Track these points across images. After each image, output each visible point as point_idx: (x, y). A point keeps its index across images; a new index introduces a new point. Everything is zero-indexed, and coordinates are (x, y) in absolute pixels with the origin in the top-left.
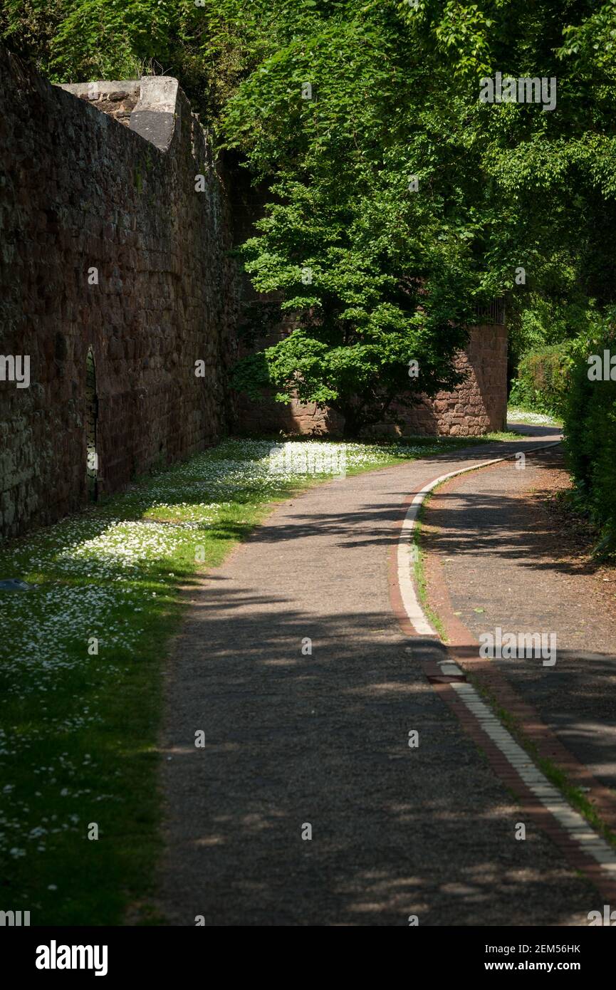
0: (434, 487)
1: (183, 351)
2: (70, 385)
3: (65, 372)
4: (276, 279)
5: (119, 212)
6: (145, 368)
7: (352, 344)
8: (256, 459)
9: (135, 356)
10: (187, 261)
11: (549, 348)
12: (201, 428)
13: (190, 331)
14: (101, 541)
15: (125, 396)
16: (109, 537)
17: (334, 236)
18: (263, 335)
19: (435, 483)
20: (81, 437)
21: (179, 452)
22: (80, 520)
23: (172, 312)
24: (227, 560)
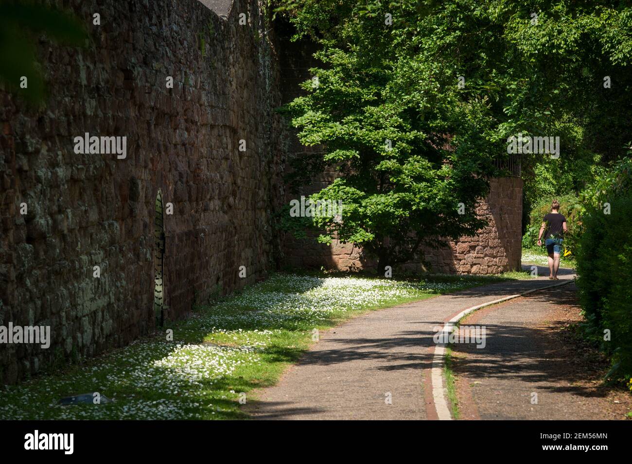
0: (461, 319)
1: (238, 196)
2: (142, 223)
3: (137, 212)
4: (320, 134)
5: (185, 72)
6: (205, 210)
7: (386, 192)
8: (301, 292)
9: (197, 199)
10: (243, 117)
11: (558, 199)
12: (252, 264)
13: (244, 178)
14: (168, 361)
15: (188, 234)
16: (175, 358)
17: (371, 96)
18: (308, 182)
19: (461, 315)
20: (151, 269)
21: (233, 285)
22: (149, 343)
23: (229, 161)
24: (280, 379)
